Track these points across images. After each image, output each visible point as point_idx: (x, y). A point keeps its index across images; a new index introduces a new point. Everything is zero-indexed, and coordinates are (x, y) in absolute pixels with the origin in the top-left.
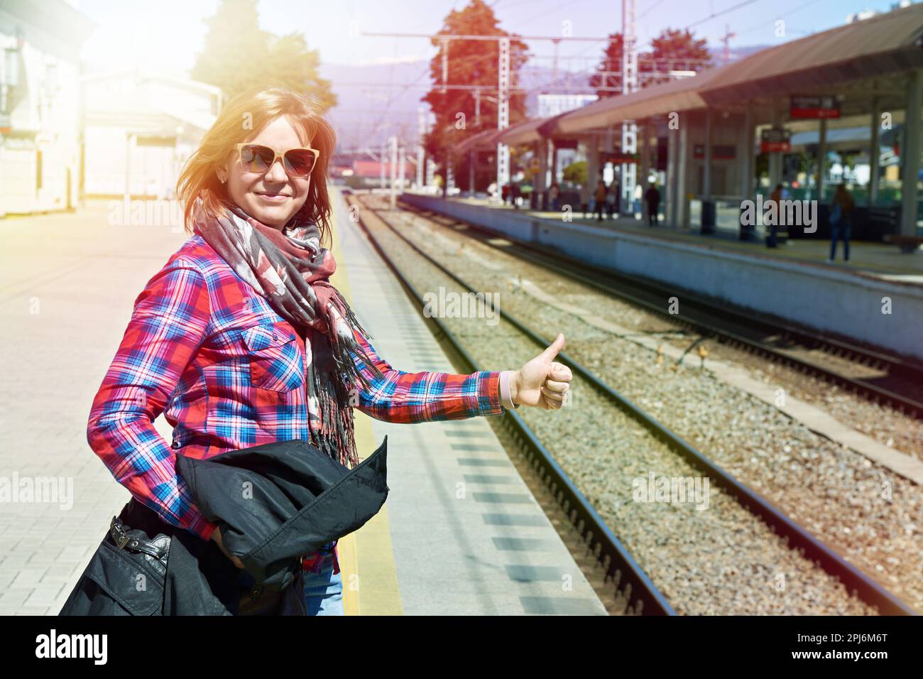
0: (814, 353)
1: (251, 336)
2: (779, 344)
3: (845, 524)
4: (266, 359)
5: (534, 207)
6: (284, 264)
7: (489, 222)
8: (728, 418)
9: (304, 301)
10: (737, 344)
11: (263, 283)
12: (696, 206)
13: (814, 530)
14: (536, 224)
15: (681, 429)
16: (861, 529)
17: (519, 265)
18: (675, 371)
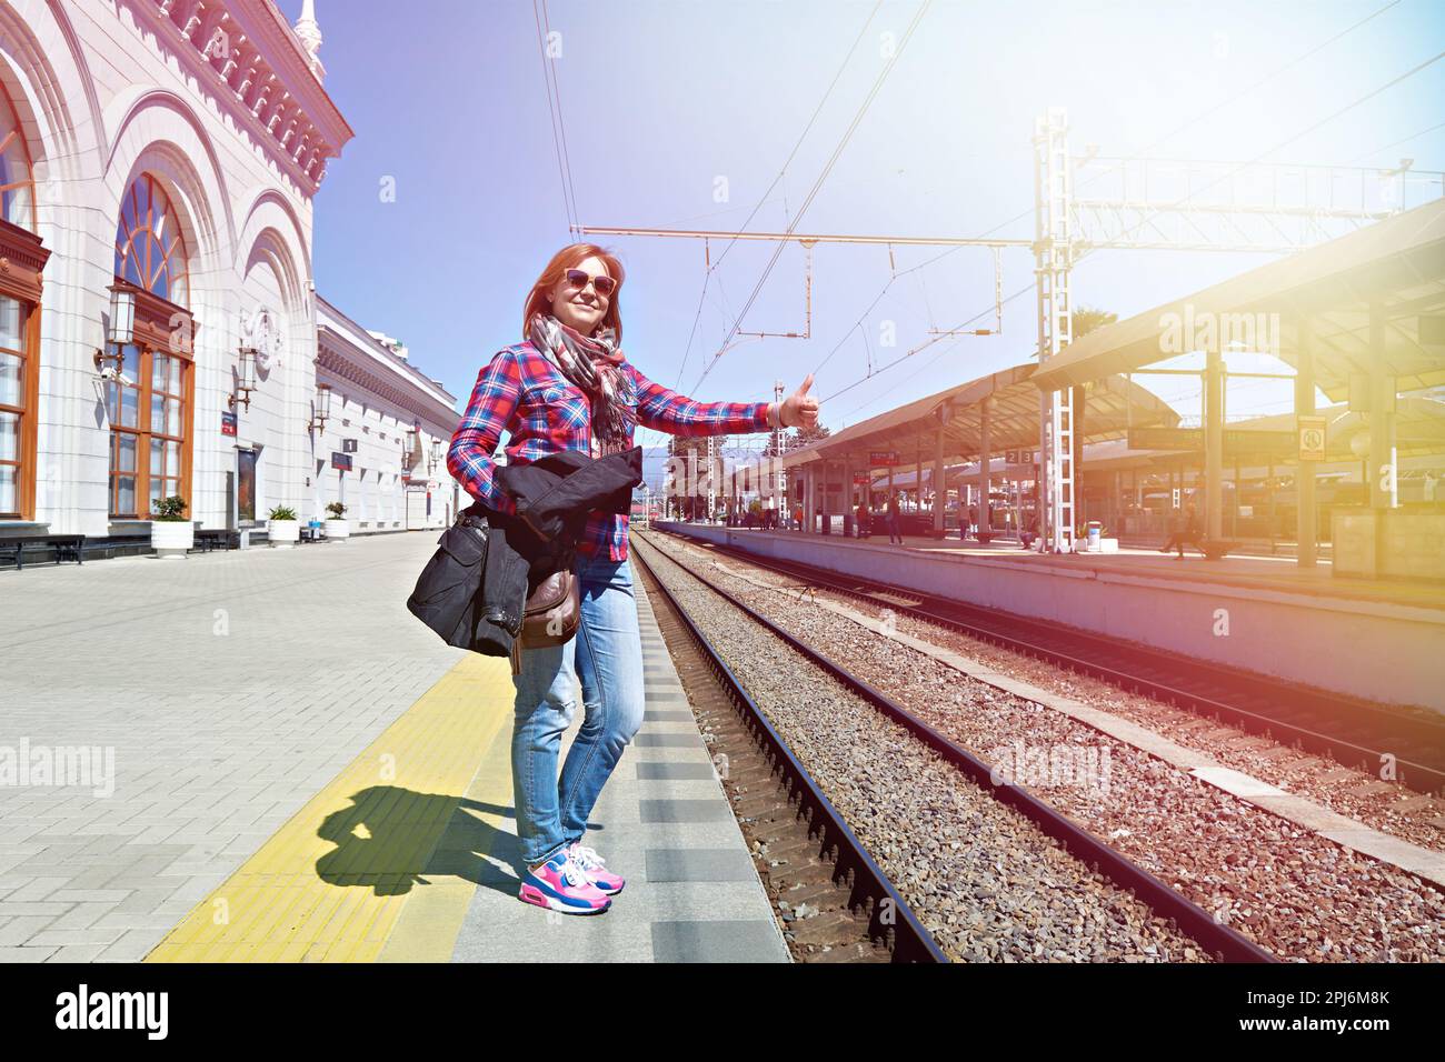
0: (882, 595)
1: (547, 393)
2: (862, 591)
3: (883, 678)
4: (556, 408)
5: (729, 525)
6: (577, 350)
7: (703, 535)
8: (824, 627)
9: (588, 373)
10: (837, 591)
11: (562, 362)
12: (819, 518)
13: (865, 681)
14: (729, 534)
15: (795, 633)
16: (892, 680)
17: (716, 556)
18: (796, 604)
